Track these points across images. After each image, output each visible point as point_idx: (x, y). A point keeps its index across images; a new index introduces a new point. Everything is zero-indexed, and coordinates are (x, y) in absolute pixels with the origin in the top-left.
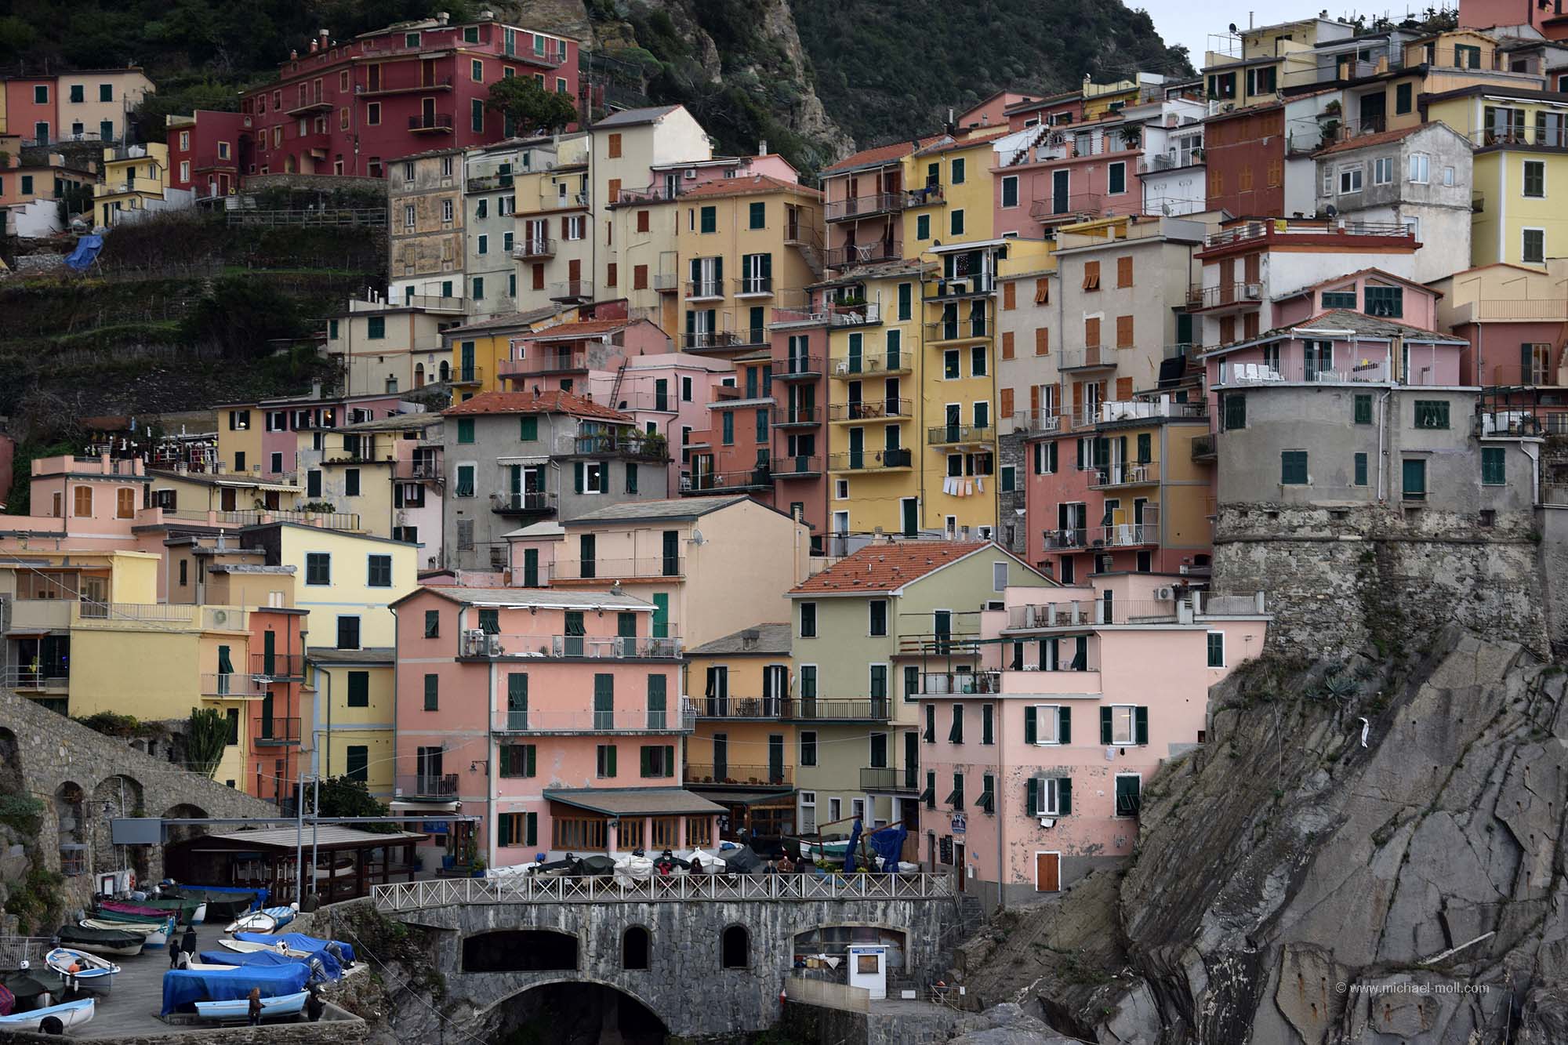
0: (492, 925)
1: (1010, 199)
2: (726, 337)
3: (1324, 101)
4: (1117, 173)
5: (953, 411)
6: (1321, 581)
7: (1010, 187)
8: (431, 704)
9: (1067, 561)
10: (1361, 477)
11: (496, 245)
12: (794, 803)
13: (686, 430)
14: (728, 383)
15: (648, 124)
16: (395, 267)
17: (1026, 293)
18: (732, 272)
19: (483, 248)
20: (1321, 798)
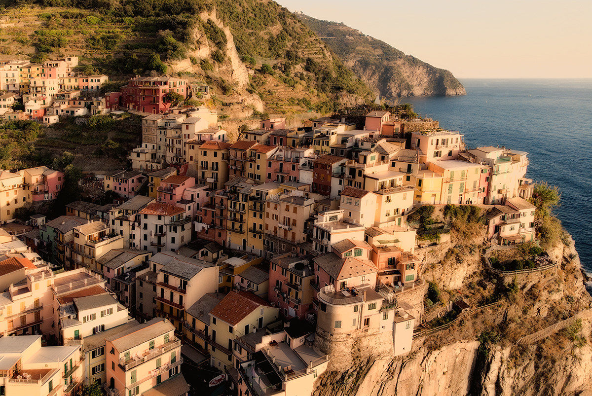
1: (270, 166)
4: (294, 166)
5: (255, 224)
6: (342, 351)
7: (270, 163)
10: (354, 324)
11: (163, 140)
13: (198, 204)
15: (194, 124)
17: (272, 205)
18: (210, 165)
19: (161, 140)
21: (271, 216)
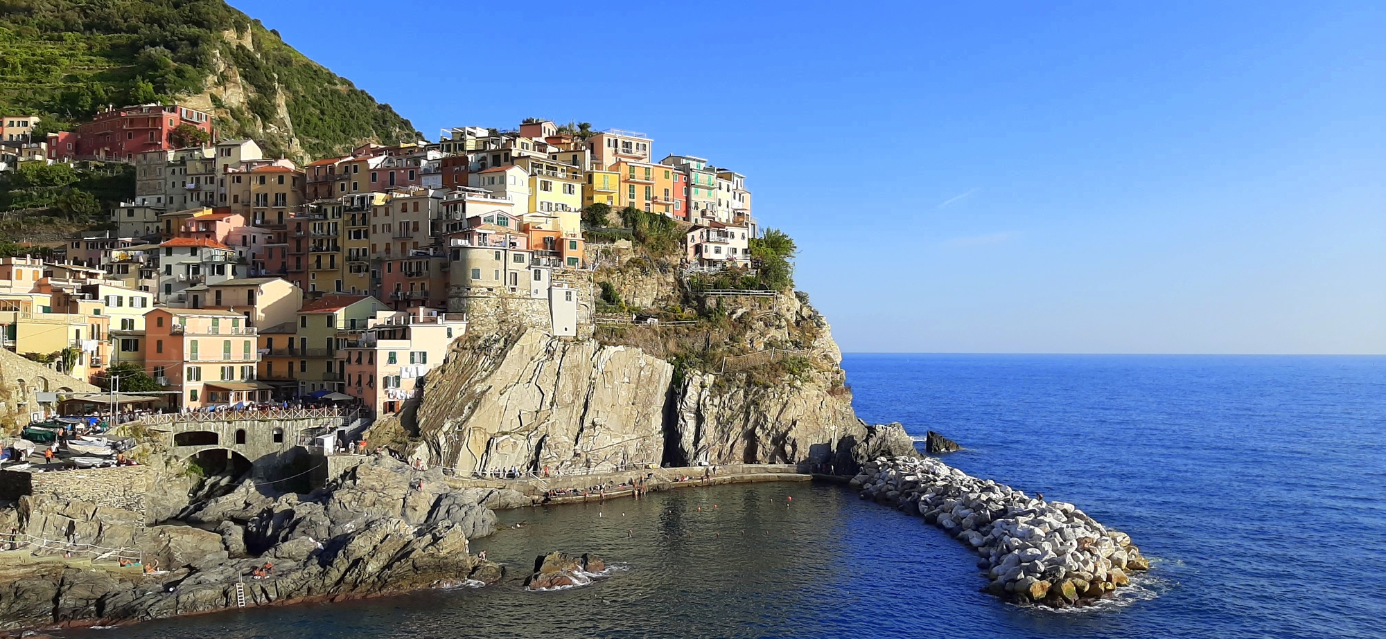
0: (185, 430)
1: (374, 179)
2: (268, 222)
3: (481, 155)
4: (412, 173)
5: (355, 251)
6: (484, 310)
7: (374, 175)
8: (159, 350)
9: (397, 302)
10: (497, 278)
11: (178, 185)
12: (298, 385)
13: (254, 254)
14: (270, 238)
15: (239, 145)
16: (138, 191)
17: (381, 212)
18: (271, 199)
19: (174, 186)
20: (483, 380)
21: (379, 229)
